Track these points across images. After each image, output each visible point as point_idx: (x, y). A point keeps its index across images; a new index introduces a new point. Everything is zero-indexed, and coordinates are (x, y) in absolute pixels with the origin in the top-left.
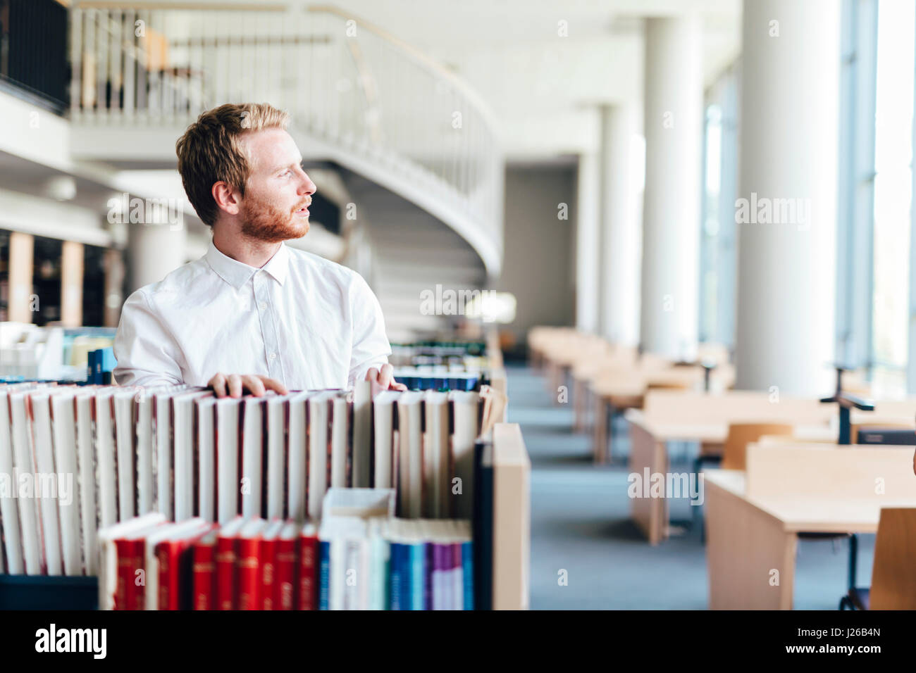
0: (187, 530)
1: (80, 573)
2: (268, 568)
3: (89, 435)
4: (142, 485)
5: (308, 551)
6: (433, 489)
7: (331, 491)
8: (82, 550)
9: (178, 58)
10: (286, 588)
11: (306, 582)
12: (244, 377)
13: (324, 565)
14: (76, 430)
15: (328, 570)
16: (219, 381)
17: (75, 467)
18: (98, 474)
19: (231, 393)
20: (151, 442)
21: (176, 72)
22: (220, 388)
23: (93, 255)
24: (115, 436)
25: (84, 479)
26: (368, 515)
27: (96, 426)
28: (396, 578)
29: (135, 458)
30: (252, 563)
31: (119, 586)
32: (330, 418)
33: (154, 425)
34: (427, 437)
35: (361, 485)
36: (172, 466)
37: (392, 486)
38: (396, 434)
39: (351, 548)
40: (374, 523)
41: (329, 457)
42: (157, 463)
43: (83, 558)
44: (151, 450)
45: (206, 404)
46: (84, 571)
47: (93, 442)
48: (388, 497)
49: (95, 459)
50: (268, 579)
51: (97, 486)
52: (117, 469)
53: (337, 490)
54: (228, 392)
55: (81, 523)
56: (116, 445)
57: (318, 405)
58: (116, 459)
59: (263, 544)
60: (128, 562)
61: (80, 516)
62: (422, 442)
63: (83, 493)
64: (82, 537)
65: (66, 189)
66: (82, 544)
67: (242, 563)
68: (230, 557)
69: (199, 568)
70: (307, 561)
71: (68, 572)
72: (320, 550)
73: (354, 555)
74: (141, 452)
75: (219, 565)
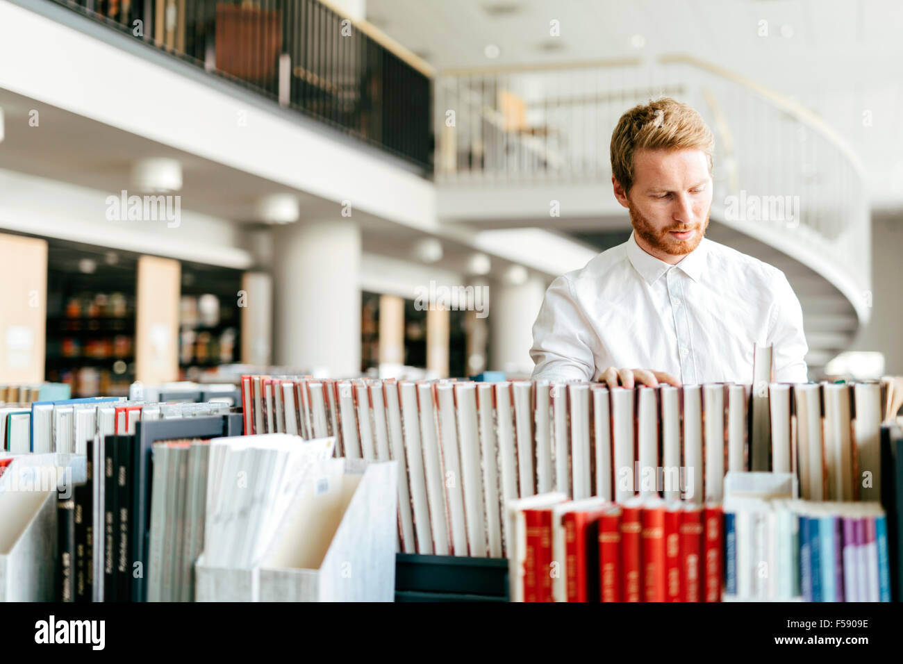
0: (589, 506)
1: (484, 555)
2: (673, 539)
3: (491, 421)
4: (540, 470)
5: (713, 523)
6: (834, 477)
7: (729, 475)
8: (486, 533)
9: (534, 118)
10: (692, 560)
11: (712, 555)
12: (634, 371)
13: (730, 537)
14: (479, 417)
15: (735, 542)
16: (612, 375)
17: (478, 452)
18: (499, 459)
19: (624, 384)
20: (549, 429)
21: (533, 132)
22: (612, 380)
23: (457, 318)
24: (514, 423)
25: (486, 464)
26: (769, 498)
27: (496, 414)
28: (806, 552)
29: (534, 445)
30: (657, 533)
31: (528, 555)
32: (726, 404)
33: (551, 412)
34: (827, 422)
35: (761, 469)
36: (570, 452)
37: (791, 470)
38: (794, 419)
39: (756, 520)
40: (778, 503)
41: (726, 443)
42: (555, 449)
43: (487, 541)
44: (549, 437)
45: (600, 393)
46: (488, 553)
47: (495, 429)
48: (790, 482)
49: (497, 445)
50: (673, 551)
51: (499, 472)
52: (517, 455)
53: (736, 475)
54: (620, 383)
55: (484, 507)
56: (516, 432)
57: (713, 391)
58: (516, 445)
59: (668, 516)
60: (536, 532)
61: (484, 500)
62: (822, 428)
63: (486, 478)
64: (485, 521)
65: (432, 251)
66: (486, 527)
67: (647, 534)
68: (634, 527)
69: (606, 538)
70: (713, 534)
71: (473, 554)
72: (726, 522)
73: (761, 526)
74: (540, 438)
75: (625, 537)
